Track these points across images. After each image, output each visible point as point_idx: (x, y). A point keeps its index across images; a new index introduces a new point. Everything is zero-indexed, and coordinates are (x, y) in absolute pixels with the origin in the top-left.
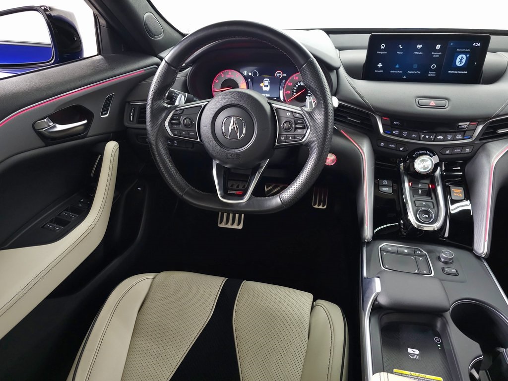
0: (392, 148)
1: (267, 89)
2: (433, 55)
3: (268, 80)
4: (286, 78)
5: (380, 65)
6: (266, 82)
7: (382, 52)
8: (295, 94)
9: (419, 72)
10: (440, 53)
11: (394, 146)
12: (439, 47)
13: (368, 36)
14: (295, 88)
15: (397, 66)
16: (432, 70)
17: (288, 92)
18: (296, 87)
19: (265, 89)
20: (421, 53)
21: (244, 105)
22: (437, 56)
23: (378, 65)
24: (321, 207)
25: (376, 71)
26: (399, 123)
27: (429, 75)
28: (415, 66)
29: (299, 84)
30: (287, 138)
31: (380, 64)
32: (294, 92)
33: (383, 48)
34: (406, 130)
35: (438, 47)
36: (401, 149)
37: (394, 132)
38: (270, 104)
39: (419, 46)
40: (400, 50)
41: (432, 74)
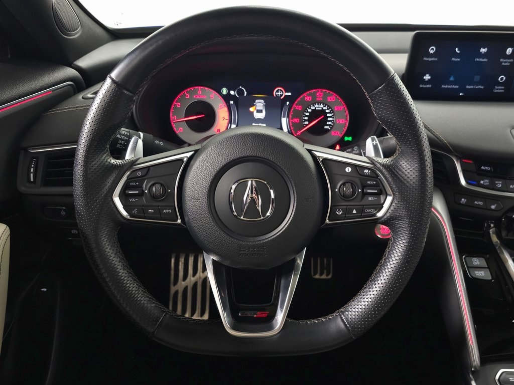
0: (478, 207)
1: (262, 116)
2: (502, 62)
3: (263, 101)
4: (292, 99)
5: (427, 77)
6: (260, 104)
7: (431, 58)
8: (307, 123)
9: (482, 87)
10: (512, 60)
11: (481, 203)
12: (511, 52)
13: (411, 34)
14: (307, 114)
15: (452, 79)
16: (499, 84)
17: (296, 120)
18: (307, 112)
19: (258, 116)
20: (485, 60)
21: (271, 158)
22: (507, 64)
23: (425, 78)
24: (324, 277)
25: (421, 86)
26: (489, 169)
27: (496, 91)
28: (477, 78)
29: (313, 108)
30: (347, 211)
31: (427, 75)
32: (306, 120)
33: (432, 52)
34: (499, 178)
35: (509, 51)
36: (493, 207)
37: (482, 182)
38: (310, 151)
39: (483, 50)
40: (456, 55)
41: (499, 89)
